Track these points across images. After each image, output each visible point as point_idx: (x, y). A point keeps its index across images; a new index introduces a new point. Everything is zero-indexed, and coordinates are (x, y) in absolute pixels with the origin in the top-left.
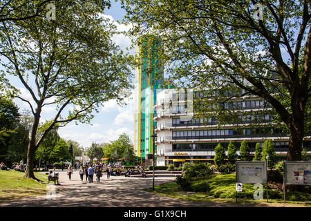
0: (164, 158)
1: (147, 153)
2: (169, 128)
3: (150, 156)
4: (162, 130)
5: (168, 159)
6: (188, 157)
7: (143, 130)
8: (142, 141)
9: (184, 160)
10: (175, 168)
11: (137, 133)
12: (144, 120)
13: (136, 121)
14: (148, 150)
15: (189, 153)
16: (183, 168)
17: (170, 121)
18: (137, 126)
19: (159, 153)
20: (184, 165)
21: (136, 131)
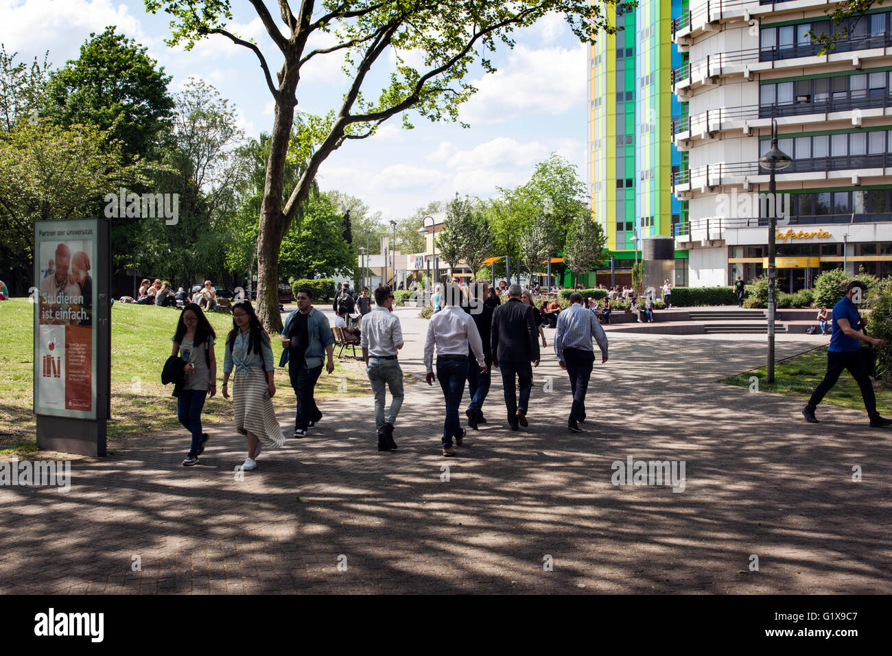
0: (722, 257)
1: (646, 234)
2: (744, 125)
3: (663, 249)
4: (712, 135)
5: (739, 260)
6: (833, 249)
7: (625, 141)
8: (624, 184)
9: (814, 262)
10: (782, 297)
11: (601, 153)
12: (630, 96)
13: (596, 103)
14: (649, 221)
15: (836, 233)
16: (817, 294)
17: (750, 96)
18: (601, 123)
19: (698, 235)
20: (820, 281)
21: (597, 144)
